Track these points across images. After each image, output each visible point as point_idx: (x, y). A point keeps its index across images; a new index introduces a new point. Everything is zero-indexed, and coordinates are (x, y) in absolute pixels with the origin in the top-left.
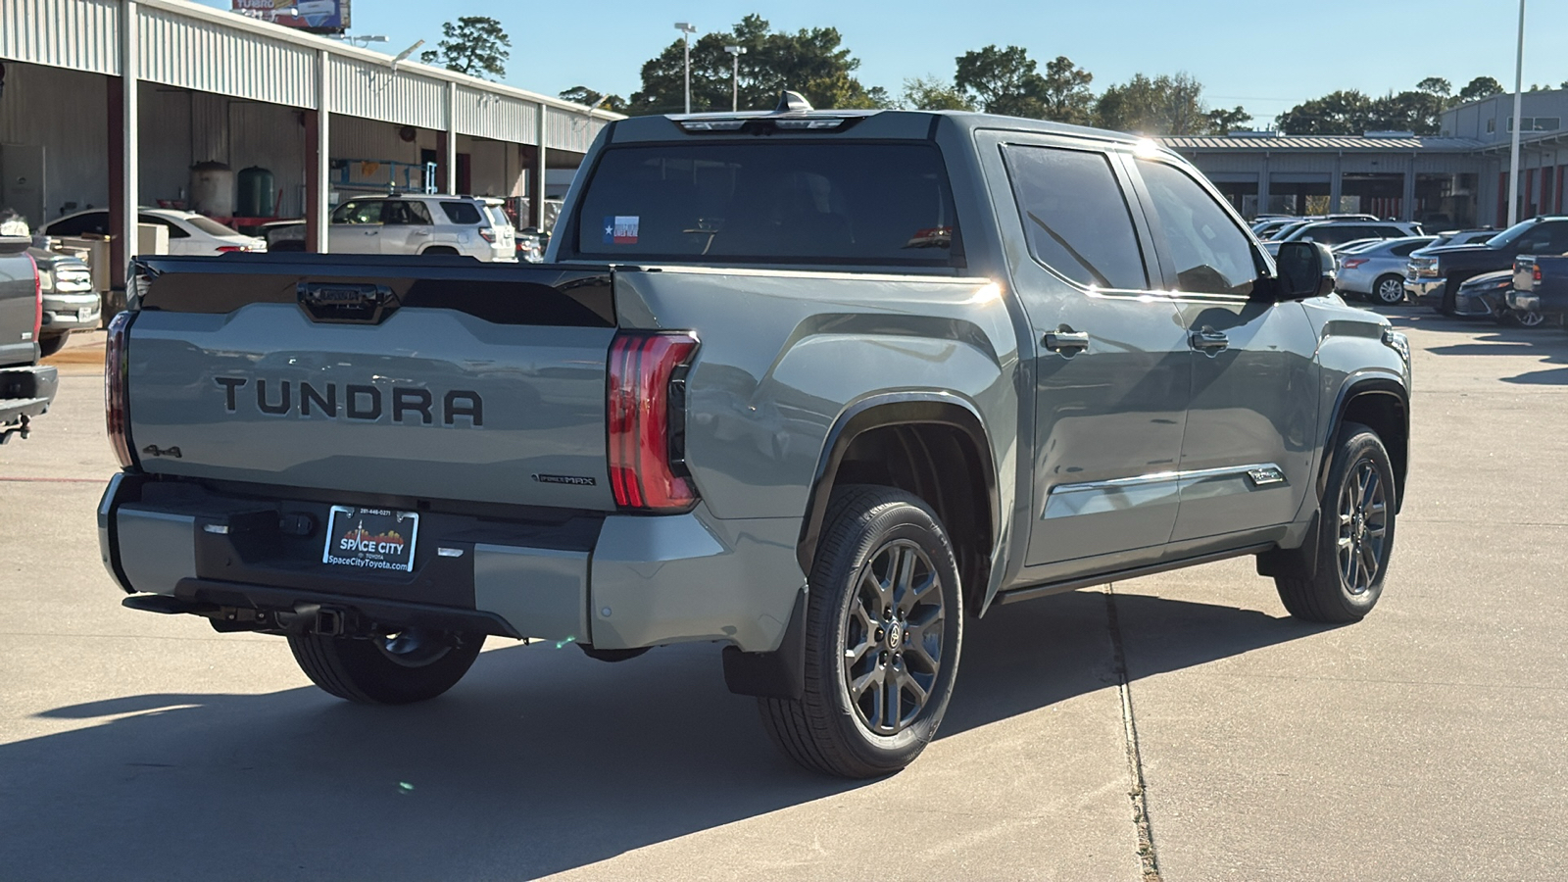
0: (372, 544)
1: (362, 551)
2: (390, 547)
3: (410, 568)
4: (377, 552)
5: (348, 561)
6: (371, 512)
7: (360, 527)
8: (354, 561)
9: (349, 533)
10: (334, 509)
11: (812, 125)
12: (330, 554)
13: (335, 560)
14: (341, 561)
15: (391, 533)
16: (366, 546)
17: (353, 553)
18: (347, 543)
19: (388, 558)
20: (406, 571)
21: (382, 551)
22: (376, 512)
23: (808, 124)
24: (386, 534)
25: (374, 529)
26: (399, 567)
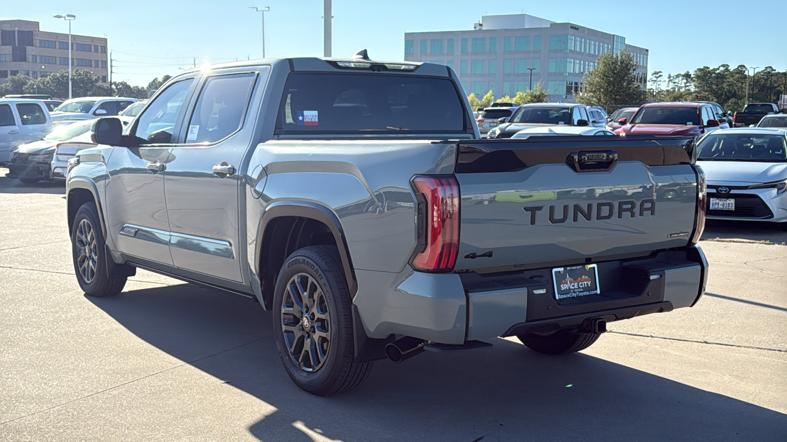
0: (576, 284)
1: (572, 289)
2: (585, 284)
3: (598, 291)
4: (579, 288)
5: (568, 296)
6: (572, 268)
7: (568, 277)
8: (571, 295)
9: (563, 281)
10: (554, 270)
11: (403, 67)
12: (558, 294)
13: (562, 297)
14: (565, 296)
15: (583, 277)
16: (573, 286)
17: (568, 291)
18: (564, 286)
19: (585, 289)
20: (597, 294)
21: (581, 287)
22: (575, 268)
23: (401, 67)
24: (581, 278)
25: (575, 277)
26: (593, 292)
